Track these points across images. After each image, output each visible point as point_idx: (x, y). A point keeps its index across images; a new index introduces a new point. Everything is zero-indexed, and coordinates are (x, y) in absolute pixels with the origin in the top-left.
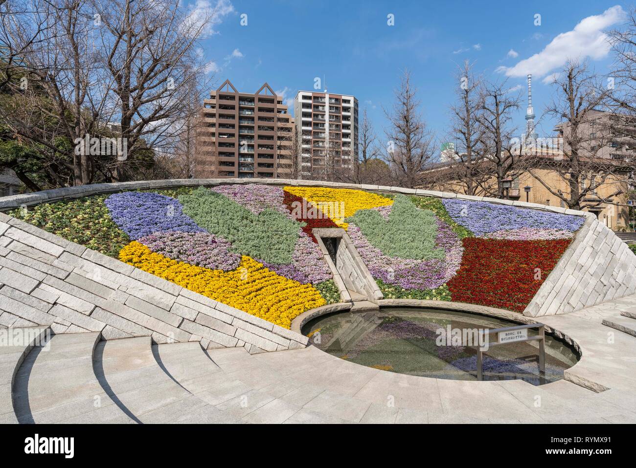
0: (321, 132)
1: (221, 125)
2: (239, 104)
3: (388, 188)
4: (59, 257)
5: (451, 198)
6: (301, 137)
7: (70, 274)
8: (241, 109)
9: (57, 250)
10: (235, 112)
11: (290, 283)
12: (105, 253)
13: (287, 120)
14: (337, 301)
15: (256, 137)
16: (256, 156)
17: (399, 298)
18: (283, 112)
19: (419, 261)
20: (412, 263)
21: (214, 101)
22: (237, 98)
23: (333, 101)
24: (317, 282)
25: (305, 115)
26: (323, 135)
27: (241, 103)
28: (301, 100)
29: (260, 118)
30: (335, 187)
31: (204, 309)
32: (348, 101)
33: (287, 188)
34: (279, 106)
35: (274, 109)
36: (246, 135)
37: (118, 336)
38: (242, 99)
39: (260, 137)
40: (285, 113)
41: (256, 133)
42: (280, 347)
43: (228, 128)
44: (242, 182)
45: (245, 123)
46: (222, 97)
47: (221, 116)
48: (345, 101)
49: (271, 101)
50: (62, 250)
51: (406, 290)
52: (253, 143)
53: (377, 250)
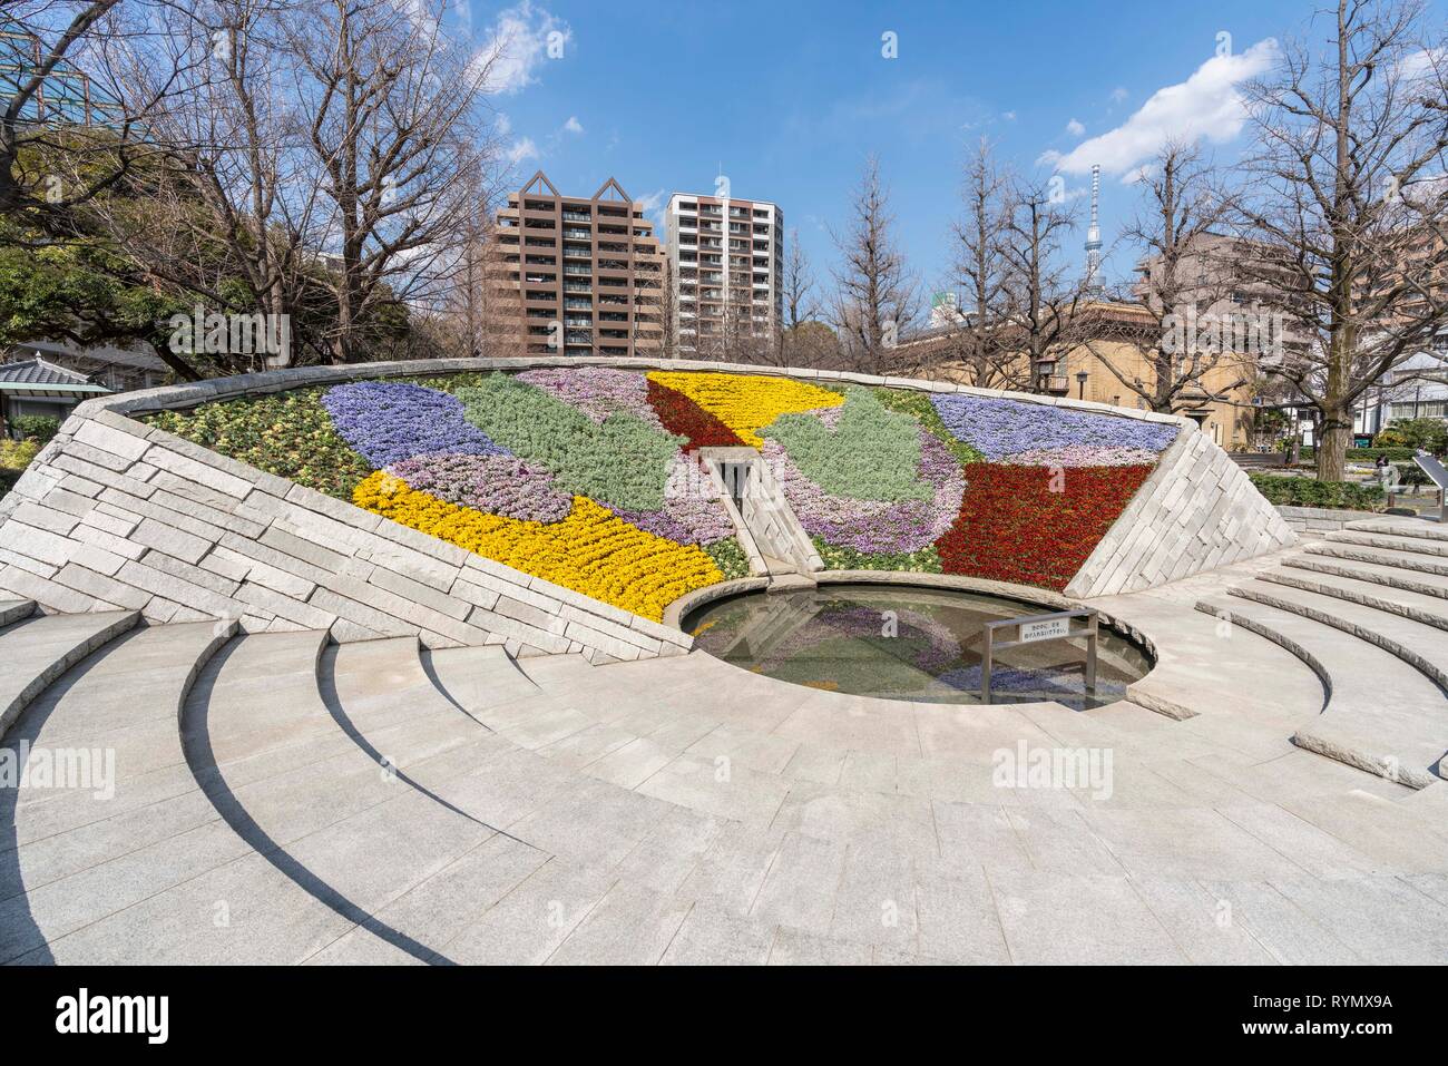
0: (714, 272)
1: (530, 258)
2: (563, 219)
3: (835, 374)
4: (245, 499)
5: (947, 393)
6: (678, 281)
7: (266, 529)
8: (567, 227)
9: (241, 488)
10: (556, 233)
11: (661, 544)
12: (327, 492)
13: (652, 249)
14: (744, 575)
15: (595, 281)
16: (596, 316)
17: (851, 568)
18: (644, 233)
19: (888, 504)
20: (875, 507)
21: (515, 213)
22: (558, 207)
23: (737, 213)
24: (708, 542)
25: (685, 238)
26: (718, 277)
27: (566, 216)
28: (677, 211)
29: (602, 245)
30: (741, 373)
31: (508, 590)
32: (764, 214)
33: (652, 375)
34: (637, 222)
35: (627, 227)
36: (577, 277)
37: (359, 637)
38: (567, 208)
39: (603, 281)
40: (648, 234)
41: (595, 272)
42: (644, 654)
43: (542, 263)
44: (571, 363)
45: (575, 255)
46: (530, 204)
47: (529, 240)
48: (759, 213)
49: (623, 212)
50: (250, 486)
51: (865, 554)
52: (589, 293)
53: (814, 485)
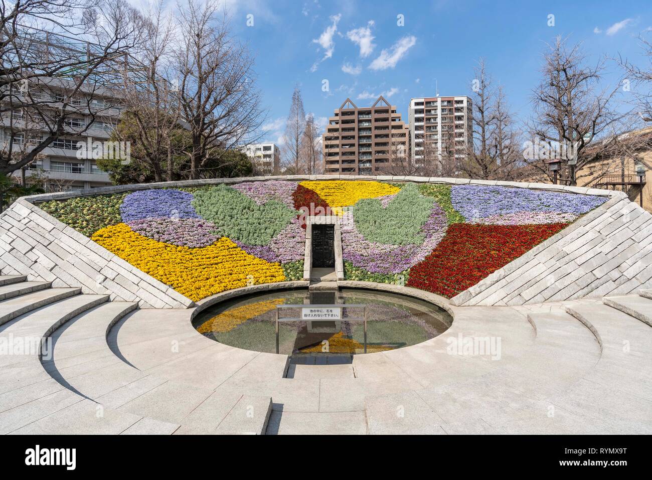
0: (433, 135)
1: (343, 138)
2: (358, 118)
4: (50, 232)
5: (463, 185)
6: (415, 141)
7: (51, 243)
8: (360, 121)
9: (49, 227)
10: (355, 125)
11: (257, 260)
13: (400, 127)
14: (299, 279)
15: (373, 145)
16: (373, 161)
17: (360, 280)
18: (397, 120)
19: (396, 246)
20: (388, 247)
21: (337, 118)
22: (356, 113)
23: (446, 103)
24: (285, 262)
25: (417, 120)
26: (436, 137)
27: (360, 116)
28: (413, 107)
29: (376, 128)
32: (462, 102)
33: (302, 183)
34: (393, 115)
35: (388, 118)
36: (365, 144)
38: (360, 113)
39: (377, 144)
40: (400, 120)
41: (373, 141)
43: (349, 139)
45: (364, 134)
46: (344, 114)
47: (343, 130)
48: (458, 102)
49: (386, 111)
51: (372, 273)
52: (371, 150)
53: (361, 236)
